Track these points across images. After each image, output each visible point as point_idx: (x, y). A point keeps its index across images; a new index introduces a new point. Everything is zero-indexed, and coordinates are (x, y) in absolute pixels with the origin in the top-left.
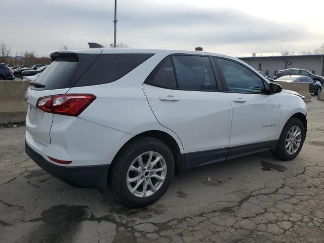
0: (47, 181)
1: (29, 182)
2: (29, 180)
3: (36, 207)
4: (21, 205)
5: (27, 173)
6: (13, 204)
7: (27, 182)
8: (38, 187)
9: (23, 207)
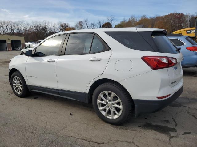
0: (165, 120)
1: (176, 125)
2: (174, 127)
3: (181, 110)
4: (188, 114)
5: (172, 134)
6: (192, 116)
7: (177, 126)
8: (173, 119)
9: (188, 113)
